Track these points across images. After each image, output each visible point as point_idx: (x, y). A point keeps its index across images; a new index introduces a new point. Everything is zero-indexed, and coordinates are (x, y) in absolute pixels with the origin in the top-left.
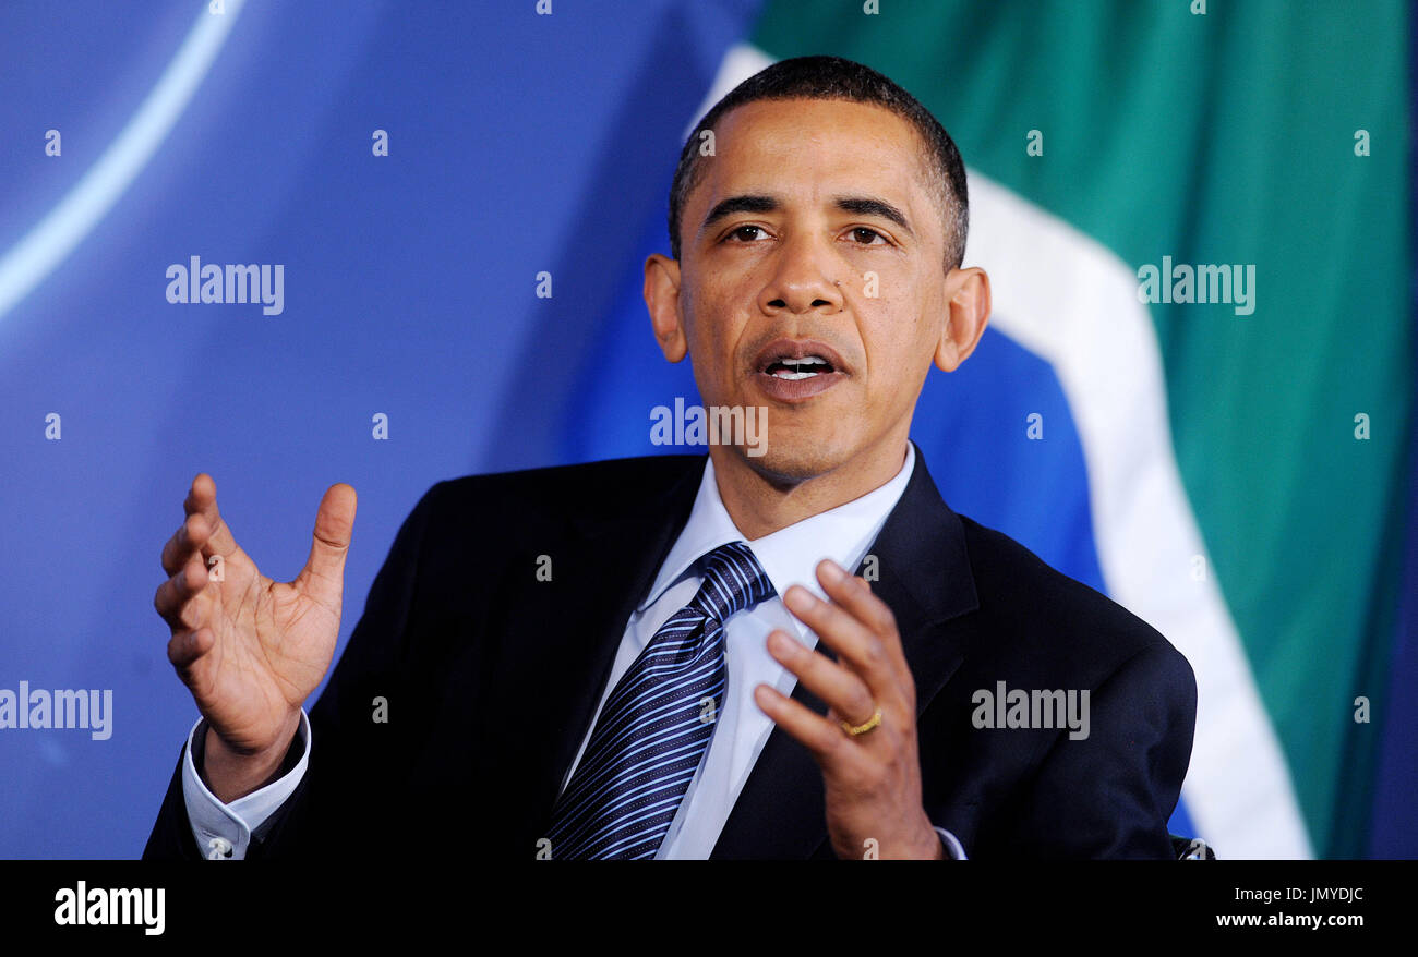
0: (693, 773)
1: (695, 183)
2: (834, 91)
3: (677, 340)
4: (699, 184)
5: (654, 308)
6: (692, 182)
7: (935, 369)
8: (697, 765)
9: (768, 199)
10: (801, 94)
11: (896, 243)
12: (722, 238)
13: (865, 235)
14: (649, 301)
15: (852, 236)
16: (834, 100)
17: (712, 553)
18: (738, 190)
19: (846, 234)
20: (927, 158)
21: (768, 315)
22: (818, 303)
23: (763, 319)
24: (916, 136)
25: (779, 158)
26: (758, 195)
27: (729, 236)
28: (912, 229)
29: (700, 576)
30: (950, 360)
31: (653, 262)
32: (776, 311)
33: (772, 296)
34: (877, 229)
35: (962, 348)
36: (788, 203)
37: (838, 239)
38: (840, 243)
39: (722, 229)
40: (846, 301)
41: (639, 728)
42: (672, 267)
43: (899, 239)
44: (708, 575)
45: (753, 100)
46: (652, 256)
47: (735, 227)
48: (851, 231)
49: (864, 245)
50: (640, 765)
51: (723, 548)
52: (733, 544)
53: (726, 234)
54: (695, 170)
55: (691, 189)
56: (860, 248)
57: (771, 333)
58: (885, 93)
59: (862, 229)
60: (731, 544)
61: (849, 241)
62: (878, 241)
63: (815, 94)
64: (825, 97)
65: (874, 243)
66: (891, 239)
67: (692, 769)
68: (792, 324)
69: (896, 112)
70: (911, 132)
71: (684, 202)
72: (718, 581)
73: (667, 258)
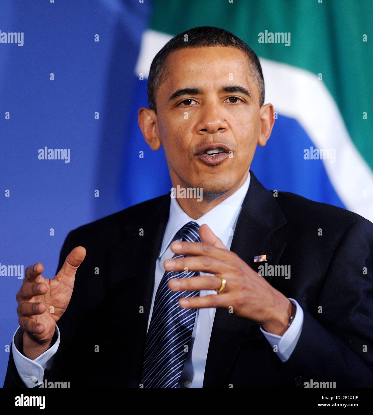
0: (195, 314)
1: (162, 81)
2: (216, 43)
3: (156, 141)
4: (164, 82)
5: (143, 129)
6: (160, 81)
7: (259, 145)
8: (196, 311)
9: (196, 89)
10: (204, 45)
11: (246, 102)
12: (177, 104)
13: (234, 100)
14: (141, 126)
15: (228, 100)
16: (216, 46)
17: (182, 228)
18: (184, 86)
19: (226, 99)
20: (251, 65)
21: (201, 135)
22: (220, 129)
23: (199, 136)
24: (247, 57)
25: (198, 72)
26: (193, 88)
27: (180, 104)
28: (251, 96)
29: (180, 238)
30: (263, 141)
31: (142, 110)
32: (204, 133)
33: (201, 127)
34: (238, 97)
35: (266, 135)
36: (204, 90)
37: (223, 102)
38: (224, 103)
39: (177, 101)
40: (230, 126)
41: (171, 302)
42: (152, 113)
43: (246, 100)
44: (183, 237)
45: (183, 48)
46: (143, 109)
47: (183, 100)
48: (228, 98)
49: (234, 103)
50: (174, 316)
51: (186, 225)
52: (190, 223)
53: (179, 103)
54: (161, 76)
55: (160, 84)
56: (233, 105)
57: (203, 142)
58: (234, 41)
59: (232, 97)
60: (189, 223)
61: (228, 102)
62: (238, 101)
63: (209, 45)
64: (213, 46)
65: (237, 102)
66: (244, 100)
67: (195, 313)
68: (211, 138)
69: (239, 49)
70: (246, 56)
71: (157, 89)
72: (187, 238)
73: (148, 109)
